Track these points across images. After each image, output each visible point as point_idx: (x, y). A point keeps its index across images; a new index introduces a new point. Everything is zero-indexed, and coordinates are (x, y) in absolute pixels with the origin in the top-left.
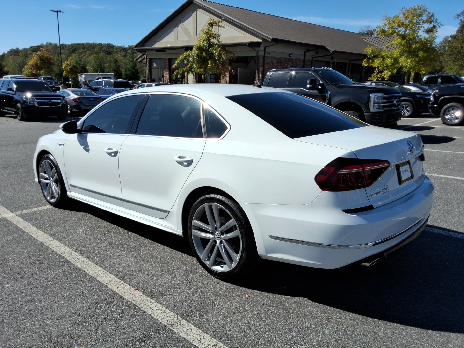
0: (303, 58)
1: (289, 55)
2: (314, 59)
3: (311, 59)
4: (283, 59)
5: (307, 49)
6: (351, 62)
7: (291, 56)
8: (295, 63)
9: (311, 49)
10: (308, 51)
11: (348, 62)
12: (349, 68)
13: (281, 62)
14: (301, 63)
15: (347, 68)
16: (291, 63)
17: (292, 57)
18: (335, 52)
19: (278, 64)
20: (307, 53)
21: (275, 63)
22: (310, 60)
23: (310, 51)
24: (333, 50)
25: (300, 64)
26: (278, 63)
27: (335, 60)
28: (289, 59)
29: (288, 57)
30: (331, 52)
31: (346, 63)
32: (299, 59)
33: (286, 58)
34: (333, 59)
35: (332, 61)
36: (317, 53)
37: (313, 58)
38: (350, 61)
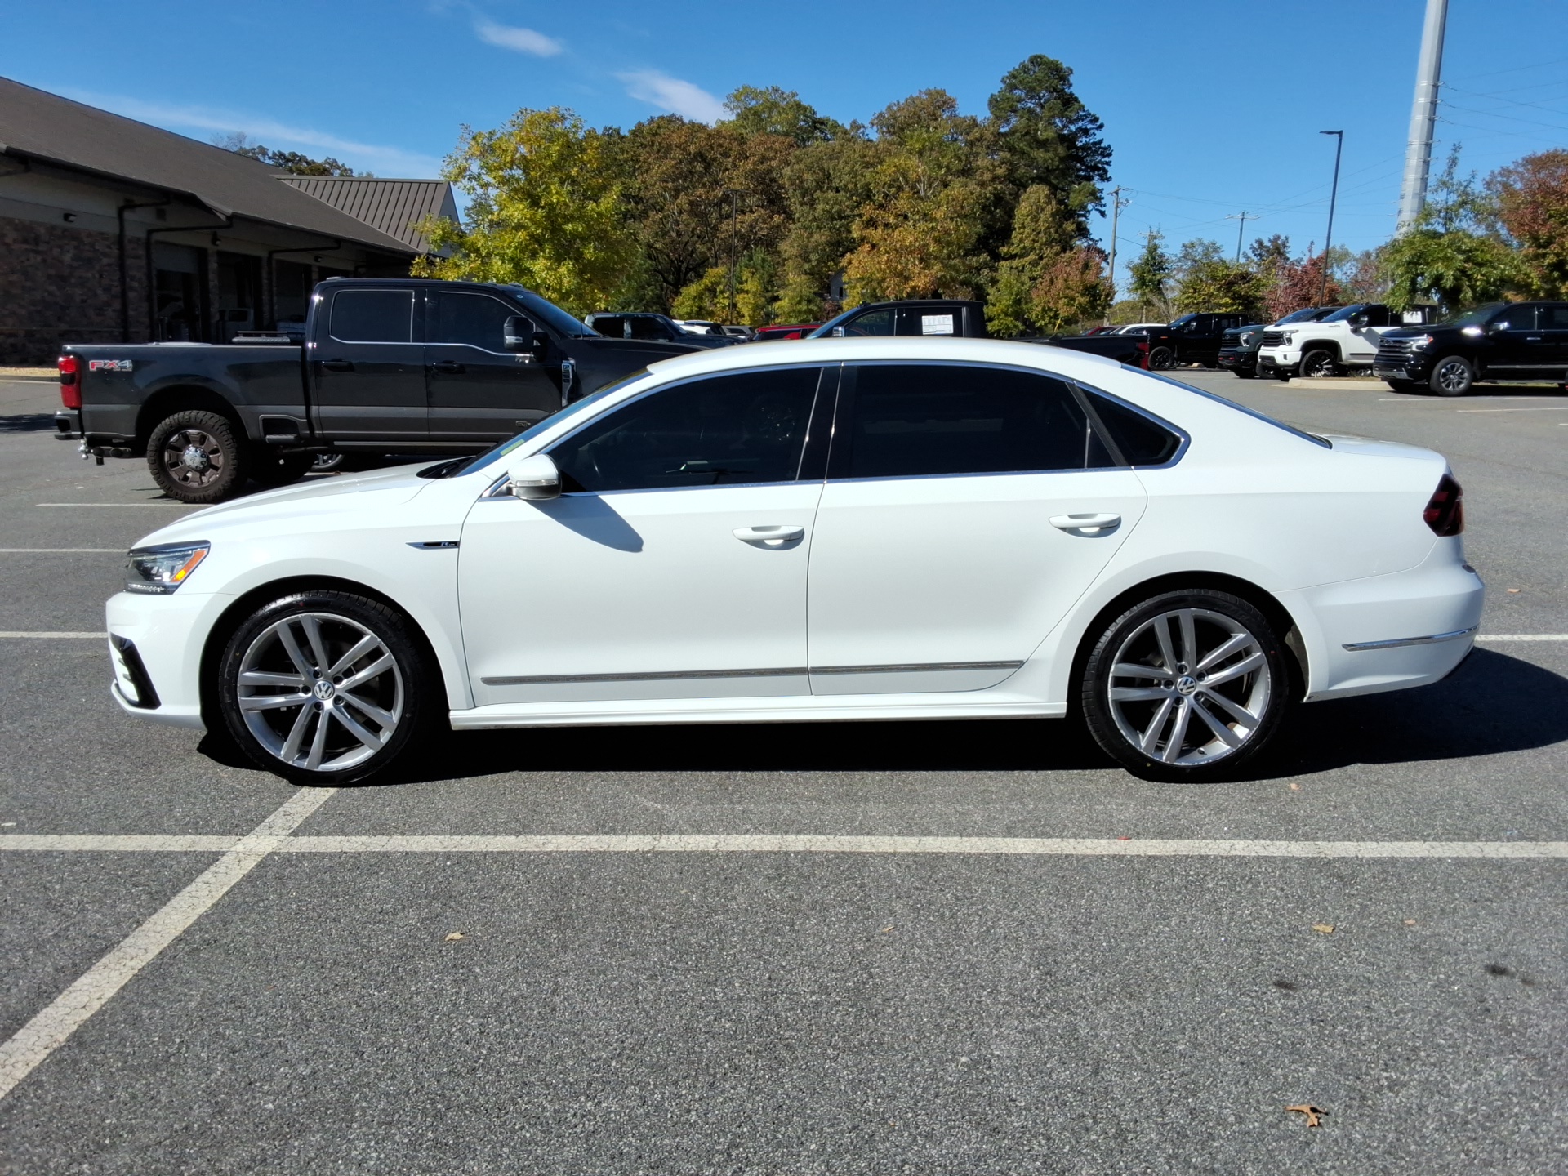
0: (117, 231)
1: (66, 217)
2: (157, 237)
3: (142, 235)
4: (42, 231)
5: (127, 200)
6: (277, 256)
7: (71, 218)
8: (87, 248)
9: (137, 200)
10: (129, 205)
11: (264, 254)
12: (270, 273)
13: (37, 240)
14: (109, 247)
15: (264, 275)
16: (76, 248)
17: (77, 224)
18: (234, 218)
19: (25, 246)
20: (127, 215)
21: (15, 241)
22: (139, 239)
23: (138, 210)
24: (230, 211)
25: (107, 250)
26: (25, 241)
27: (223, 246)
28: (65, 230)
29: (60, 222)
30: (223, 218)
31: (258, 259)
32: (102, 234)
33: (53, 228)
34: (218, 242)
35: (215, 248)
36: (161, 214)
37: (150, 232)
38: (271, 253)
